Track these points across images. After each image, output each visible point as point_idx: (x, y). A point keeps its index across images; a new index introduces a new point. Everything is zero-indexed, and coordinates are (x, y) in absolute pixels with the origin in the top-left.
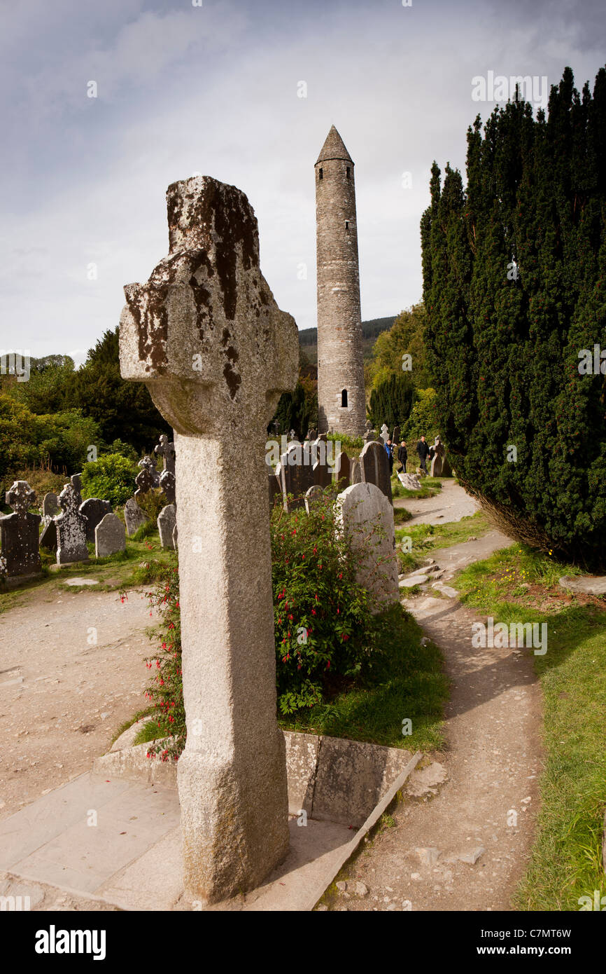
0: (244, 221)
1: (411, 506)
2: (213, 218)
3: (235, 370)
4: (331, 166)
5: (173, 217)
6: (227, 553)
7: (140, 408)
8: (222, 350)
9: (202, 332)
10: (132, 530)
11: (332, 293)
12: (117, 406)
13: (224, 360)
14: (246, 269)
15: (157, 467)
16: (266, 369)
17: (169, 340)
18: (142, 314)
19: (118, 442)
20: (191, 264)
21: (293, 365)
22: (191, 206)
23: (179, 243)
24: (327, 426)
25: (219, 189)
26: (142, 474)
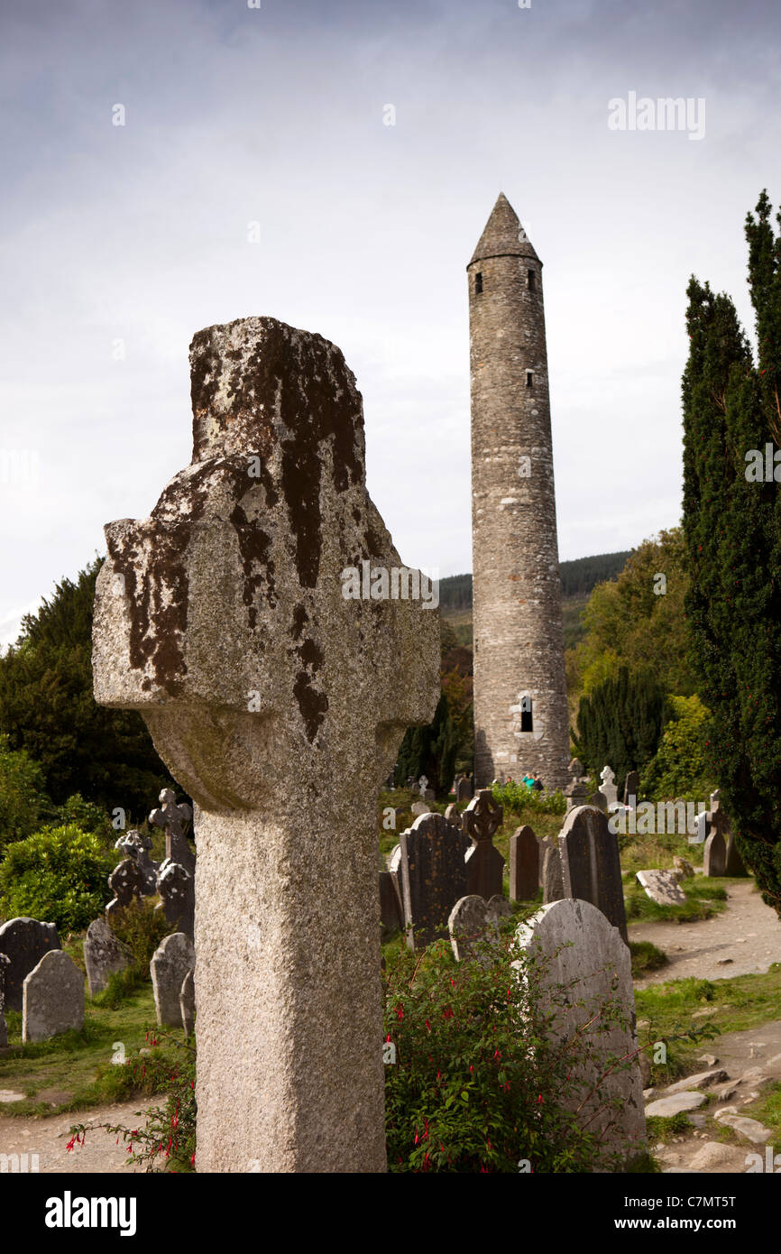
0: (336, 400)
1: (665, 938)
2: (278, 396)
3: (316, 685)
4: (499, 268)
5: (202, 393)
6: (295, 1056)
7: (123, 733)
8: (292, 646)
9: (253, 614)
10: (96, 984)
11: (502, 508)
12: (78, 729)
13: (294, 667)
14: (339, 490)
15: (150, 852)
16: (377, 681)
17: (190, 630)
18: (139, 579)
19: (75, 800)
20: (234, 483)
21: (429, 673)
22: (237, 372)
23: (213, 441)
24: (493, 769)
25: (289, 341)
26: (122, 869)
